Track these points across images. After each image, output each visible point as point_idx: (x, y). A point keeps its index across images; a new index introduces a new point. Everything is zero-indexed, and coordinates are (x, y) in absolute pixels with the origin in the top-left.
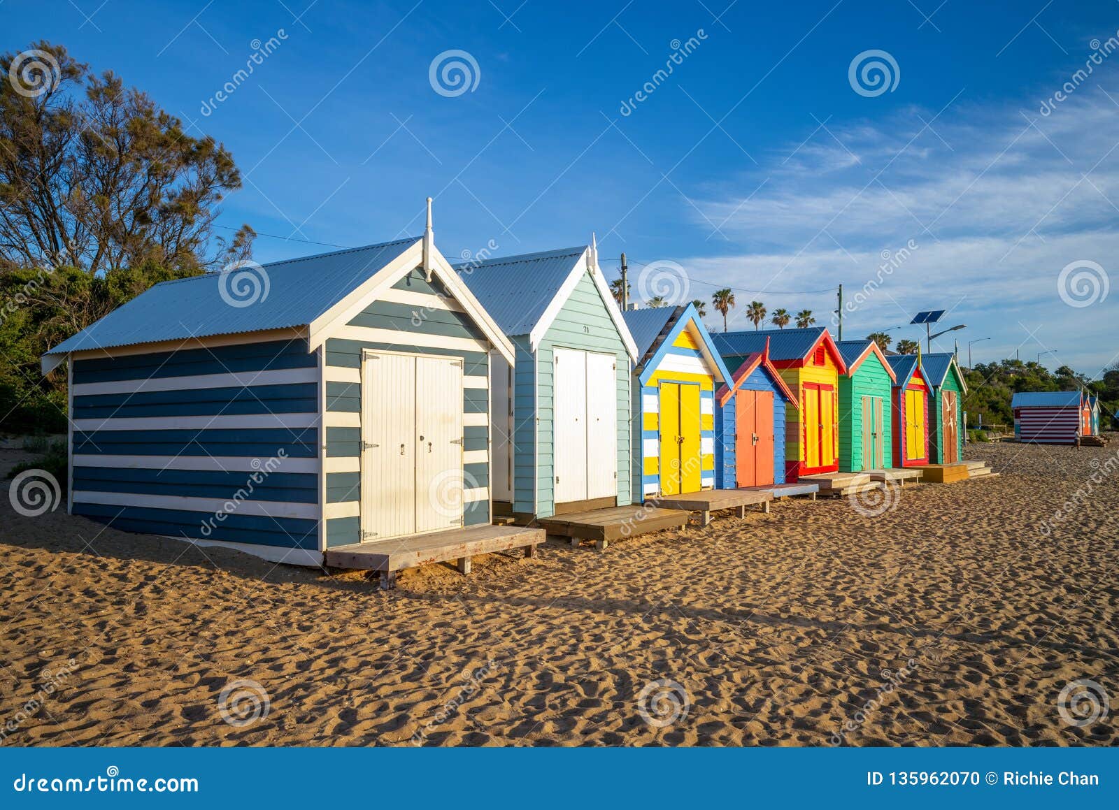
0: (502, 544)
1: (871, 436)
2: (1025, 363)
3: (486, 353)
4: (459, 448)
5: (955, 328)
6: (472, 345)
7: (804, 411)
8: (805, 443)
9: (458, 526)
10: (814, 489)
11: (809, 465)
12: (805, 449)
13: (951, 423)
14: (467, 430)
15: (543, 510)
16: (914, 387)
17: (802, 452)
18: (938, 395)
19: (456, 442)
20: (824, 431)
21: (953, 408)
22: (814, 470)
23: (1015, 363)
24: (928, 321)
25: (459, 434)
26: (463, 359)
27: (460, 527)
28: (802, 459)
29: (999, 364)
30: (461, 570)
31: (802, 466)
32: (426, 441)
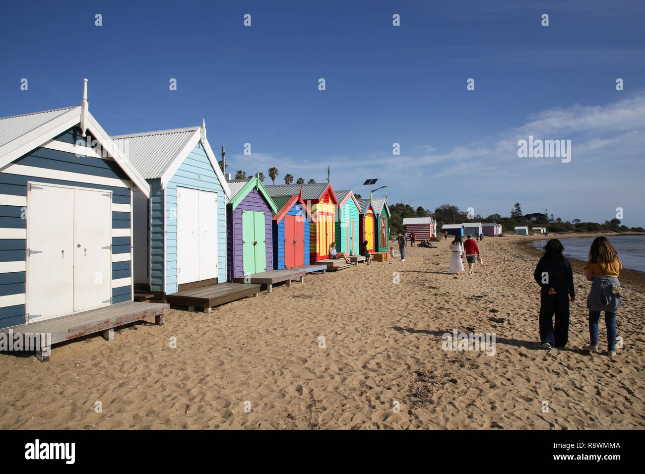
0: (138, 317)
1: (350, 239)
2: (405, 205)
3: (129, 189)
4: (109, 251)
5: (382, 187)
6: (118, 183)
7: (319, 226)
8: (319, 243)
9: (109, 304)
10: (325, 267)
11: (321, 255)
12: (319, 247)
13: (384, 232)
14: (115, 239)
15: (170, 289)
16: (368, 214)
17: (318, 248)
18: (379, 218)
19: (106, 248)
20: (328, 237)
21: (385, 224)
22: (324, 257)
23: (401, 205)
24: (371, 184)
25: (109, 242)
26: (112, 191)
27: (110, 305)
28: (318, 252)
29: (395, 205)
30: (106, 337)
31: (318, 255)
32: (82, 248)
